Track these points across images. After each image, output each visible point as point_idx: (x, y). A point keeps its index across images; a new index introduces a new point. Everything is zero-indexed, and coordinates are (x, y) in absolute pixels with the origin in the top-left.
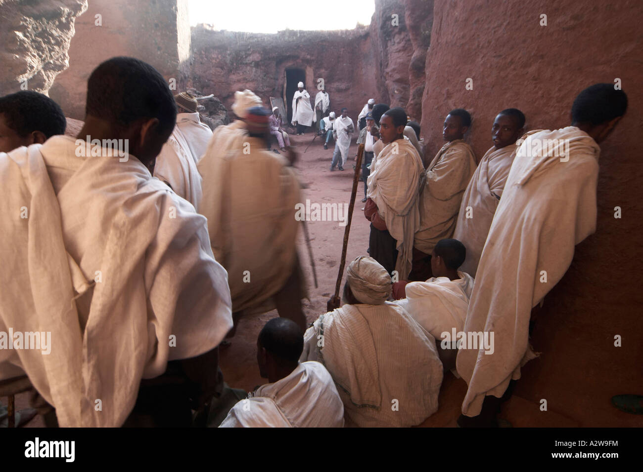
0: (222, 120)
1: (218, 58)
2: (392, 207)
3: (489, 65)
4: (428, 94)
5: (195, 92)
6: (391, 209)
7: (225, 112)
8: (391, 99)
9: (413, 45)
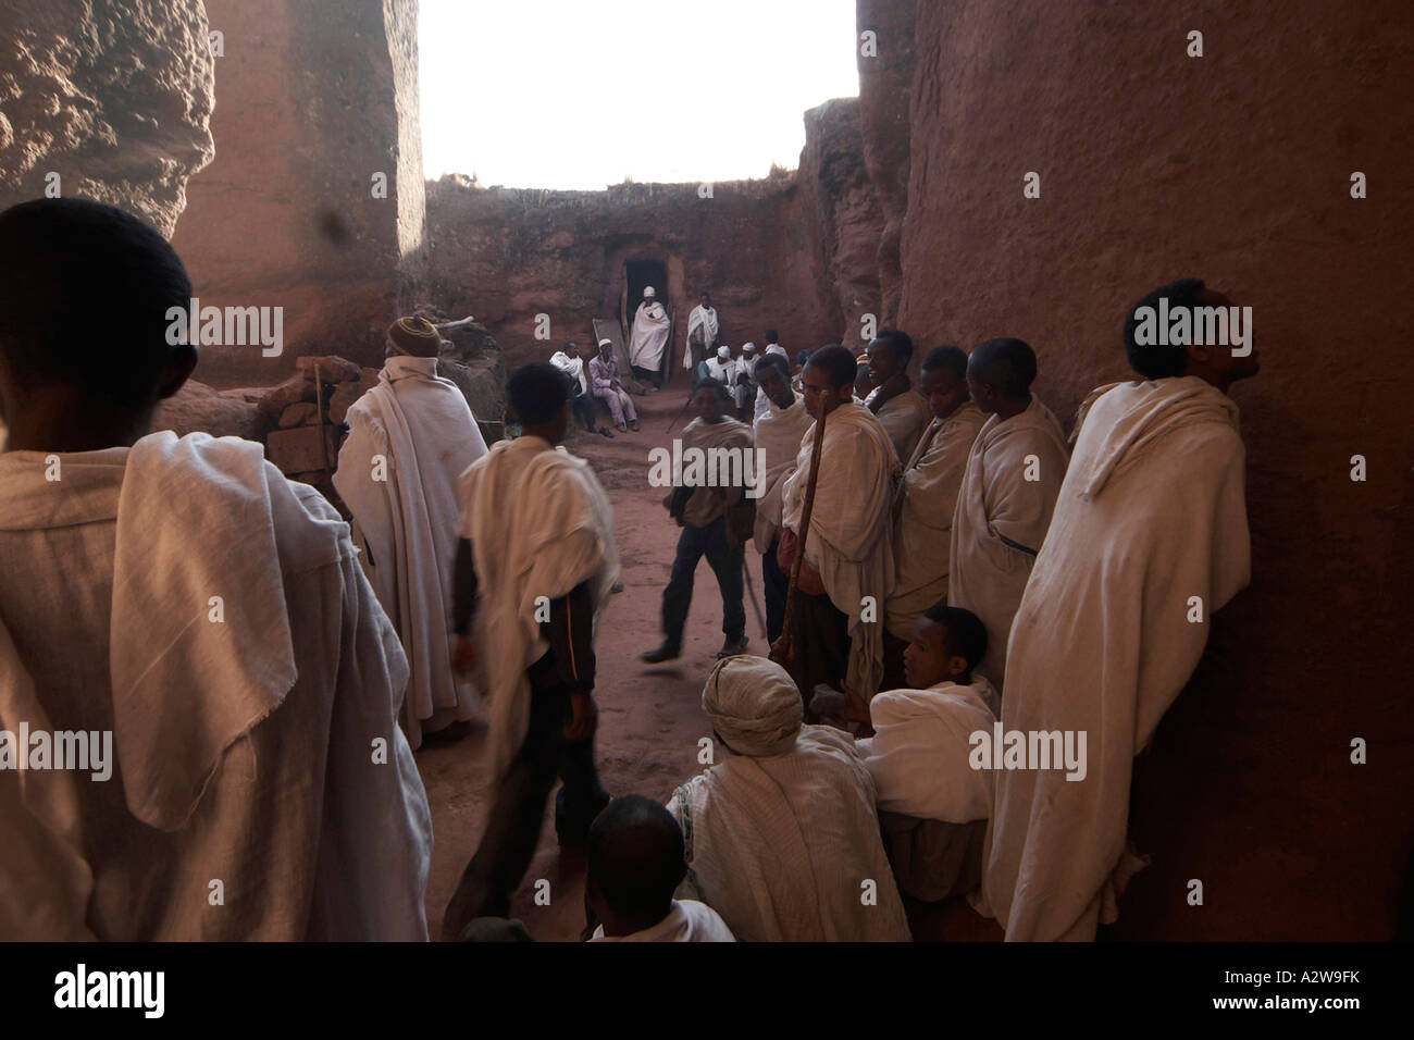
0: (489, 369)
1: (483, 242)
2: (833, 544)
3: (1021, 252)
4: (907, 309)
5: (434, 313)
6: (832, 547)
7: (496, 352)
8: (847, 318)
9: (884, 209)
